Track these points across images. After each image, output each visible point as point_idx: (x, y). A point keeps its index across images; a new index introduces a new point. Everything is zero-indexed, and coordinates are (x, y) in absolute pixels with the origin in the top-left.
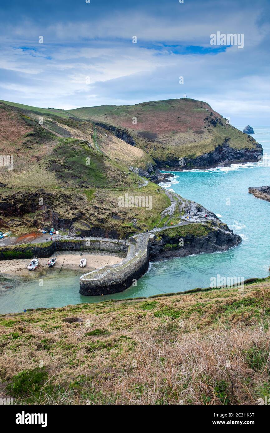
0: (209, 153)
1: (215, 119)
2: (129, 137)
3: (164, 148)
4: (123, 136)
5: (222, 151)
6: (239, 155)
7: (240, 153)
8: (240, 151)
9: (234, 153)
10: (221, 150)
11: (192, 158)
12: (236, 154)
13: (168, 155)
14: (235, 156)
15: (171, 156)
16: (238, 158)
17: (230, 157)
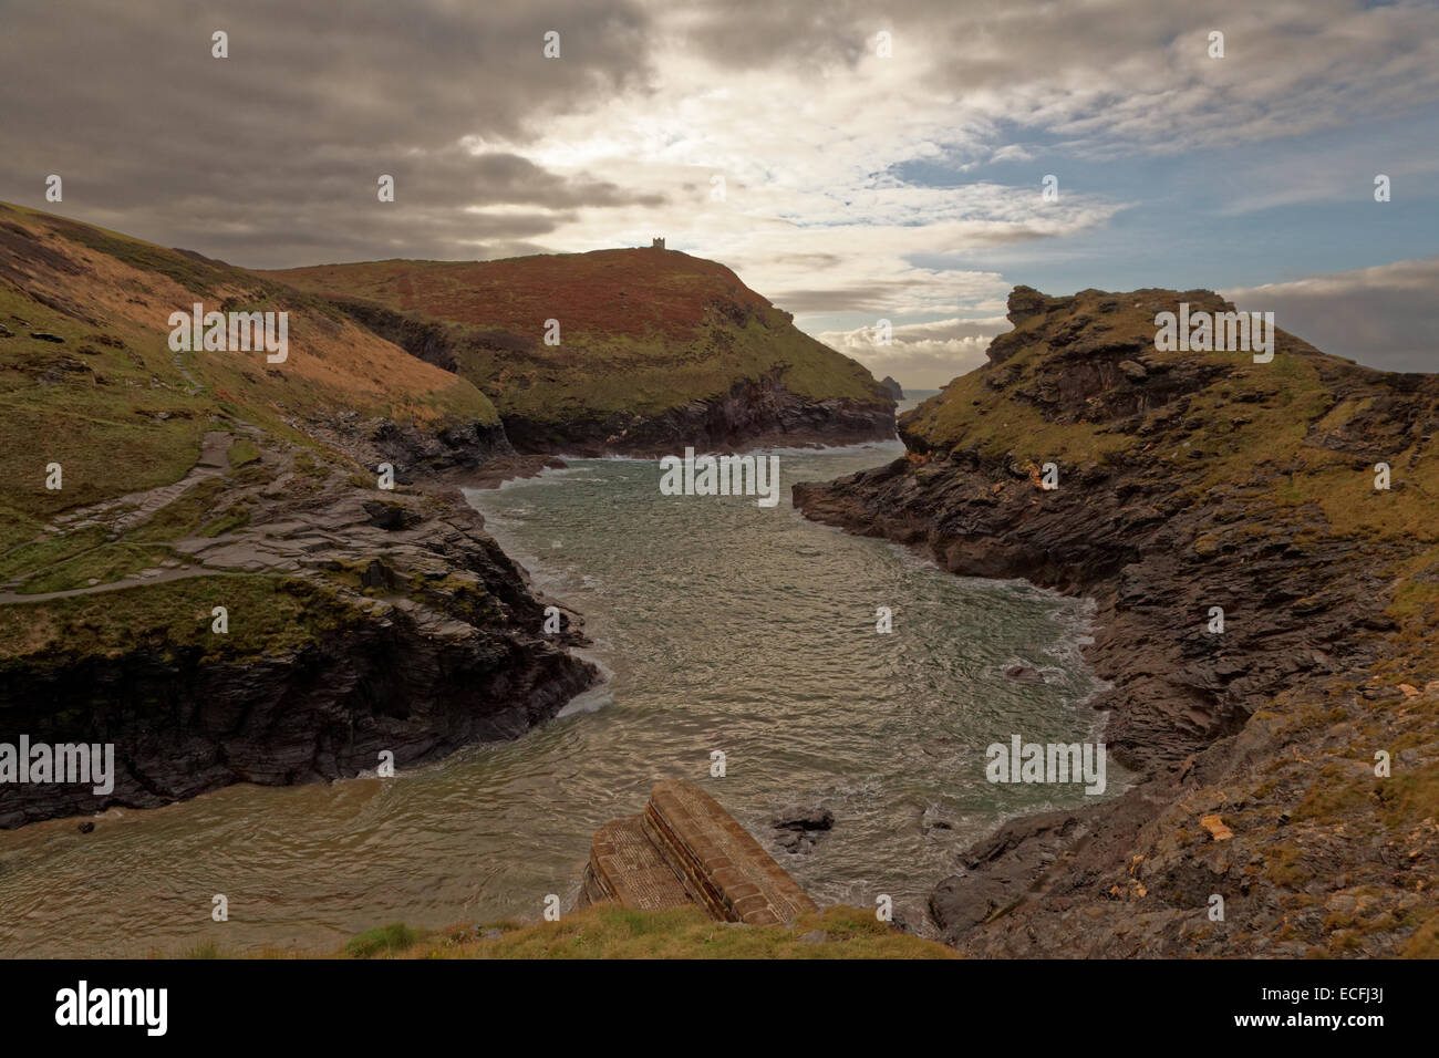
0: (708, 401)
1: (742, 306)
2: (442, 346)
3: (553, 381)
4: (424, 345)
5: (757, 398)
6: (818, 417)
7: (822, 411)
8: (822, 404)
9: (803, 409)
10: (753, 393)
11: (649, 411)
12: (808, 412)
13: (564, 404)
14: (805, 418)
15: (574, 404)
16: (815, 425)
17: (787, 422)
